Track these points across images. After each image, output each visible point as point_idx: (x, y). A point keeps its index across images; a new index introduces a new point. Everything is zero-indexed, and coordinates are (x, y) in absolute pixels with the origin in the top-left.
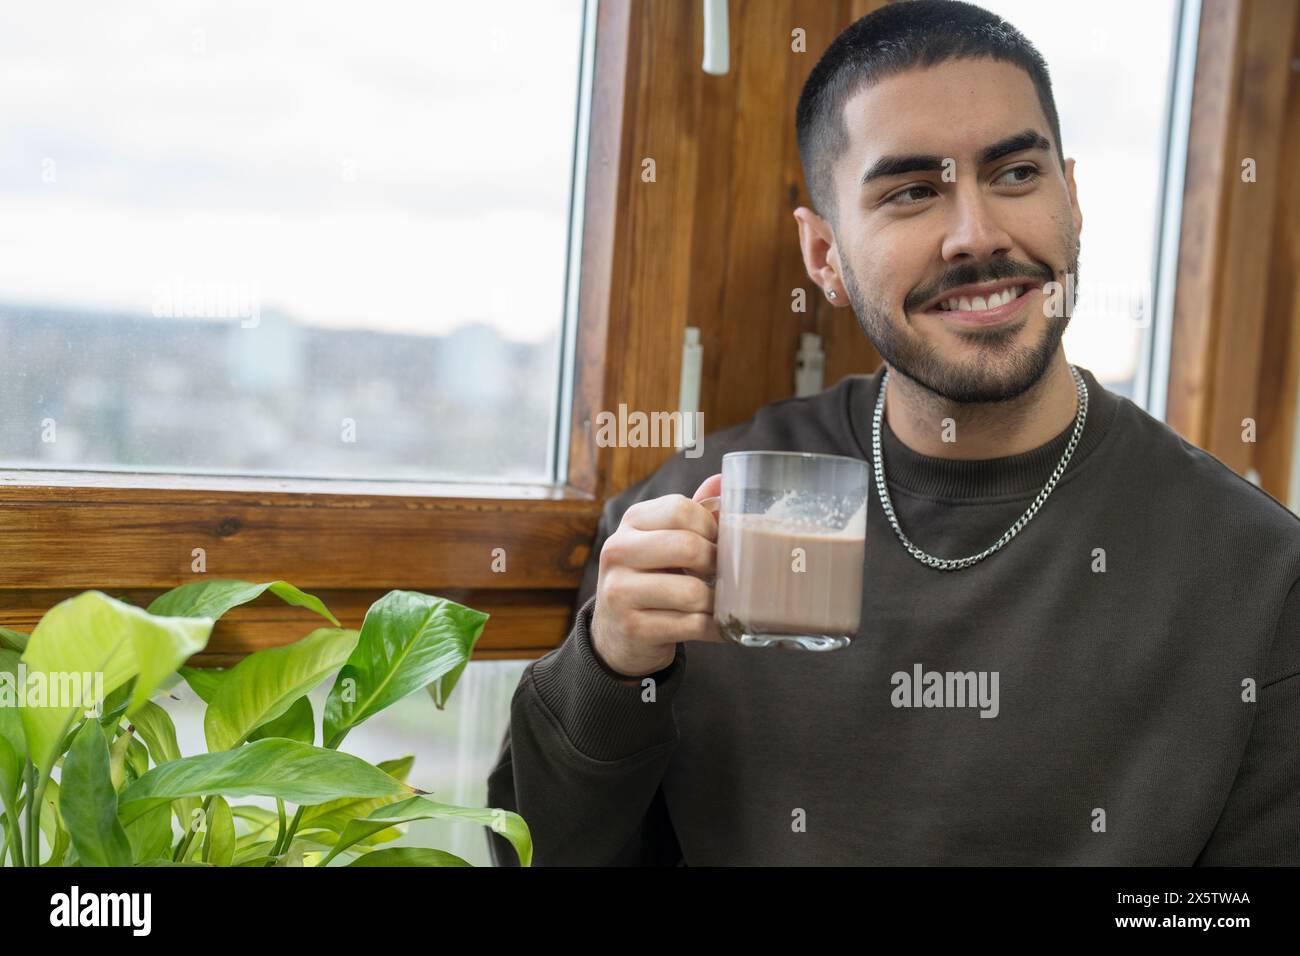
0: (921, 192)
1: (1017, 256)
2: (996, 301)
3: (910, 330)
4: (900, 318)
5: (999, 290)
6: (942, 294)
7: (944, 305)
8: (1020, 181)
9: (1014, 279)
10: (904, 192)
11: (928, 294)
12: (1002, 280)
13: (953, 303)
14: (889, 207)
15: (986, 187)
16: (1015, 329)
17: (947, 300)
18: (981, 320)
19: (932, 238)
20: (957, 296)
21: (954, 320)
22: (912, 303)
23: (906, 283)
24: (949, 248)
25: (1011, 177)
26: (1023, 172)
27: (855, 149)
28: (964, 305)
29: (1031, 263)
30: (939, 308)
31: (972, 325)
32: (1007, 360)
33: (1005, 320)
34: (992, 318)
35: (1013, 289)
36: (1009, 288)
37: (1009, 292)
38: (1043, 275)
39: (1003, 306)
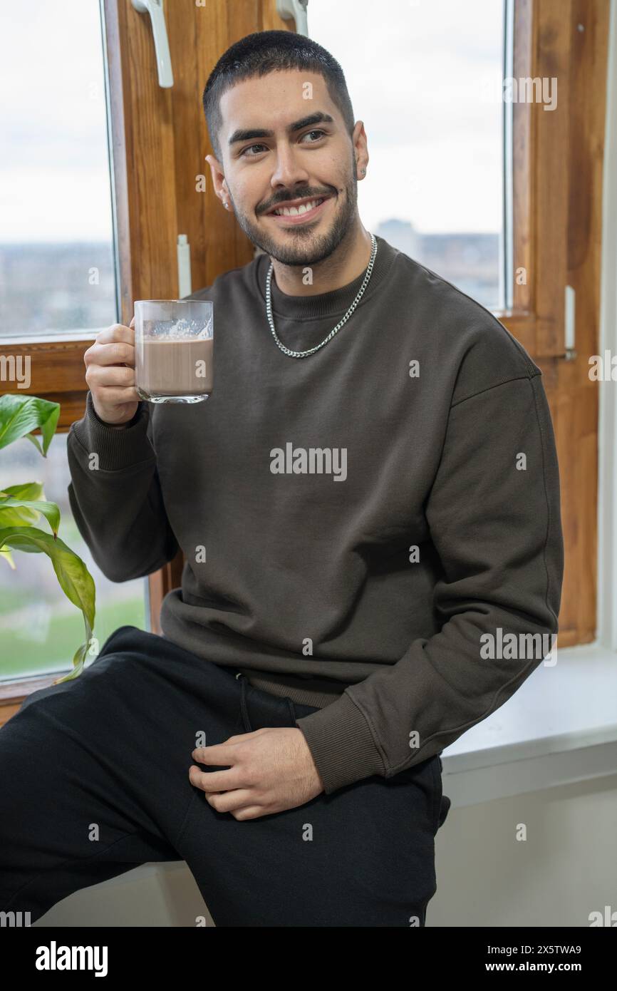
0: (259, 148)
1: (314, 184)
2: (304, 210)
3: (259, 225)
4: (254, 218)
5: (304, 203)
6: (273, 206)
7: (277, 211)
8: (315, 140)
9: (312, 196)
10: (249, 148)
11: (267, 206)
12: (305, 198)
13: (281, 211)
14: (243, 157)
15: (296, 146)
16: (315, 225)
17: (278, 209)
18: (295, 221)
19: (266, 175)
20: (282, 207)
21: (281, 221)
22: (260, 210)
23: (254, 201)
24: (273, 181)
25: (308, 138)
26: (316, 135)
27: (225, 124)
28: (286, 212)
29: (322, 186)
30: (274, 213)
31: (289, 224)
32: (309, 242)
33: (308, 220)
34: (299, 220)
35: (314, 202)
36: (311, 201)
37: (311, 204)
38: (330, 192)
39: (307, 212)
